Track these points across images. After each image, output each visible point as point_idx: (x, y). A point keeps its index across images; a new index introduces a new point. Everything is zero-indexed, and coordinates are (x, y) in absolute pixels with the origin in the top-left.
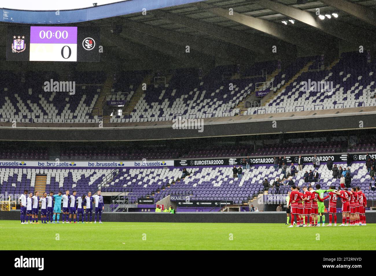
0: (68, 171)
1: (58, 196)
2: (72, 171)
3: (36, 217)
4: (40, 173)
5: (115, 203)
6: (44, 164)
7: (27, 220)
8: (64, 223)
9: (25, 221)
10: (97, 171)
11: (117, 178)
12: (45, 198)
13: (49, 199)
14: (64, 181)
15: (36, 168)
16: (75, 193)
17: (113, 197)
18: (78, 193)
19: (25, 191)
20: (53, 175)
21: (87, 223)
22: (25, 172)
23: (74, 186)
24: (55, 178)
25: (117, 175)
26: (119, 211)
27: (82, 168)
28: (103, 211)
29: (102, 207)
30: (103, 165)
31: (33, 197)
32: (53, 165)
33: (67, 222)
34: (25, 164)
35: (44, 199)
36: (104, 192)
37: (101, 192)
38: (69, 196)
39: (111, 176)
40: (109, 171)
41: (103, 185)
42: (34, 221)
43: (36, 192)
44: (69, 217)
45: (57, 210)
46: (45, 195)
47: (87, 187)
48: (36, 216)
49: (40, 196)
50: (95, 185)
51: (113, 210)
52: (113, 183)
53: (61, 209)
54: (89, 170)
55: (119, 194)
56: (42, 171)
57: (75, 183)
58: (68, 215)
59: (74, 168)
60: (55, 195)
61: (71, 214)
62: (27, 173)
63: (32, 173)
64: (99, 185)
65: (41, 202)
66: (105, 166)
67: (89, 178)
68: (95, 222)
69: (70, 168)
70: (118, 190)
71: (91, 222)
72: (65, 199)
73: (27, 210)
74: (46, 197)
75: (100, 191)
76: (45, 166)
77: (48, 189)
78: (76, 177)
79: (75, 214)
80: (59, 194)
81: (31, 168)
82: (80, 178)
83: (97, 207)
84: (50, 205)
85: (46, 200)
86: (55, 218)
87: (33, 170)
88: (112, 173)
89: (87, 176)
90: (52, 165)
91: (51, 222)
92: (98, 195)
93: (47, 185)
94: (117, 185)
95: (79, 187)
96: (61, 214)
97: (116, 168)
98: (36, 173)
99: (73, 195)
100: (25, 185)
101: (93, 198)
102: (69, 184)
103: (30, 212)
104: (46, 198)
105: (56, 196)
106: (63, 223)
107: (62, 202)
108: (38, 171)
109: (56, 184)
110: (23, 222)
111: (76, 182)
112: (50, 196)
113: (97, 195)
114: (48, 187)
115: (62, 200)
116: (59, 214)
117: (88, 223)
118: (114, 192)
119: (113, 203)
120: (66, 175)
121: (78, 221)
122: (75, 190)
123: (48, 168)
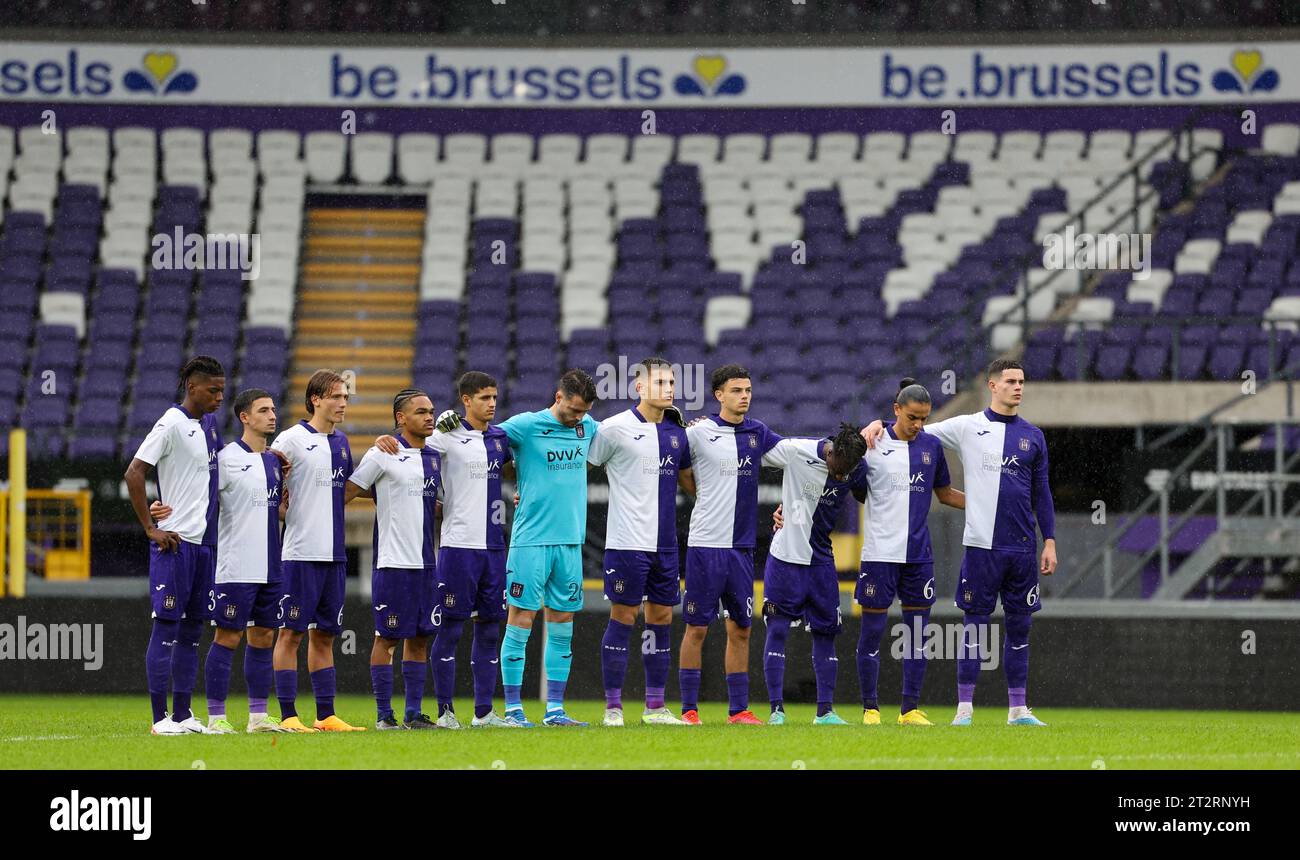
0: (654, 151)
1: (548, 430)
2: (697, 149)
3: (320, 660)
4: (347, 177)
5: (1182, 498)
6: (394, 78)
7: (217, 699)
8: (619, 721)
9: (198, 705)
10: (974, 147)
11: (1193, 232)
12: (415, 456)
13: (458, 458)
14: (620, 264)
15: (304, 120)
16: (736, 395)
17: (1153, 431)
18: (768, 389)
19: (186, 372)
20: (497, 204)
21: (872, 717)
22: (185, 168)
23: (726, 314)
24: (511, 231)
25: (1199, 191)
26: (1221, 595)
27: (814, 121)
28: (1046, 594)
29: (1034, 549)
30: (1044, 82)
31: (280, 444)
32: (493, 93)
33: (651, 717)
34: (185, 82)
35: (408, 466)
36: (1056, 376)
37: (1029, 378)
38: (671, 421)
39: (1134, 211)
40: (1110, 147)
41: (1042, 306)
42: (298, 705)
43: (315, 390)
44: (676, 652)
45: (544, 580)
46: (410, 415)
47: (872, 331)
48: (319, 650)
49: (349, 424)
50: (954, 303)
51: (1148, 580)
52: (1150, 286)
53: (587, 574)
54: (884, 145)
55: (1217, 401)
56: (372, 161)
57: (730, 285)
58: (667, 636)
59: (723, 123)
60: (519, 421)
61: (695, 620)
62: (210, 178)
63: (260, 180)
64: (998, 306)
65: (372, 493)
66: (1062, 99)
67: (886, 228)
68: (965, 708)
69: (674, 123)
70: (1208, 357)
71: (917, 716)
72: (630, 457)
73: (221, 577)
74: (429, 441)
75: (1018, 374)
76: (403, 99)
77: (444, 357)
78: (748, 225)
79: (739, 616)
80: (562, 404)
81: (256, 119)
82: (785, 229)
83: (987, 542)
84: (466, 531)
85: (420, 471)
86: (521, 667)
87: (279, 145)
88: (1146, 170)
89: (862, 204)
90: (480, 84)
91: (481, 712)
92: (993, 416)
93: (429, 312)
94: (1204, 306)
95: (775, 329)
96: (587, 623)
97: (1181, 119)
98: (309, 181)
99: (715, 417)
100: (191, 313)
101: (935, 445)
102: (677, 301)
103: (254, 601)
104: (427, 453)
105: (529, 431)
106: (615, 719)
107: (597, 494)
108: (325, 157)
109: (533, 301)
110: (177, 718)
111: (748, 271)
112: (462, 433)
113: (980, 417)
114: (440, 329)
115: (597, 476)
116: (567, 629)
117: (885, 724)
118: (1166, 376)
119: (1155, 507)
120: (642, 203)
121: (776, 705)
122: (740, 359)
123: (440, 122)
